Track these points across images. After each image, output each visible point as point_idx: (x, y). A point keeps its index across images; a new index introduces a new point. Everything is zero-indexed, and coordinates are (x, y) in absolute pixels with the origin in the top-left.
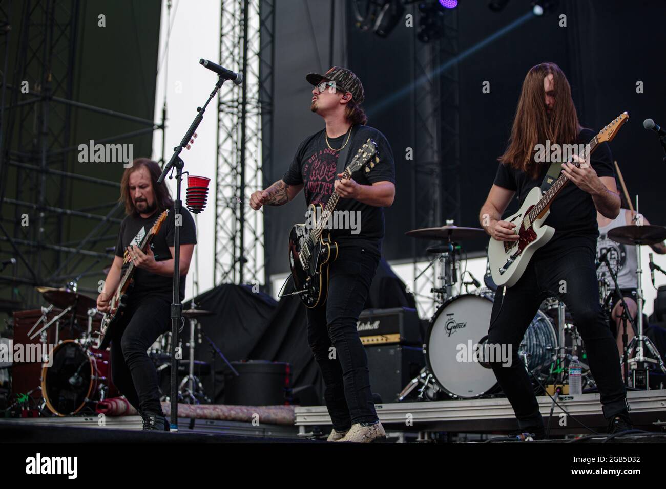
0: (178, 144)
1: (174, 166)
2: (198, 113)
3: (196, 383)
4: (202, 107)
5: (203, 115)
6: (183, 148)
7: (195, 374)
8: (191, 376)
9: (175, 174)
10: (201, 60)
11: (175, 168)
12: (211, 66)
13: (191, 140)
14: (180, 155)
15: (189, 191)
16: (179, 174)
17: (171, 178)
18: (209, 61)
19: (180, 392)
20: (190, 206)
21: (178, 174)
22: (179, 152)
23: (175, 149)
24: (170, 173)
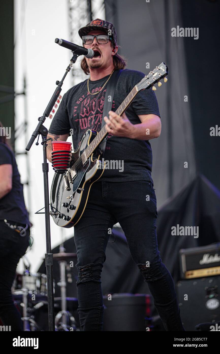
0: (41, 115)
1: (39, 134)
2: (57, 86)
3: (68, 318)
4: (60, 80)
5: (62, 88)
6: (46, 117)
7: (68, 309)
8: (64, 311)
9: (41, 140)
10: (56, 39)
11: (40, 135)
12: (65, 44)
13: (52, 110)
14: (44, 124)
15: (54, 155)
16: (45, 140)
17: (37, 144)
18: (63, 40)
19: (56, 327)
20: (55, 168)
21: (43, 140)
22: (43, 122)
23: (39, 119)
24: (36, 139)
